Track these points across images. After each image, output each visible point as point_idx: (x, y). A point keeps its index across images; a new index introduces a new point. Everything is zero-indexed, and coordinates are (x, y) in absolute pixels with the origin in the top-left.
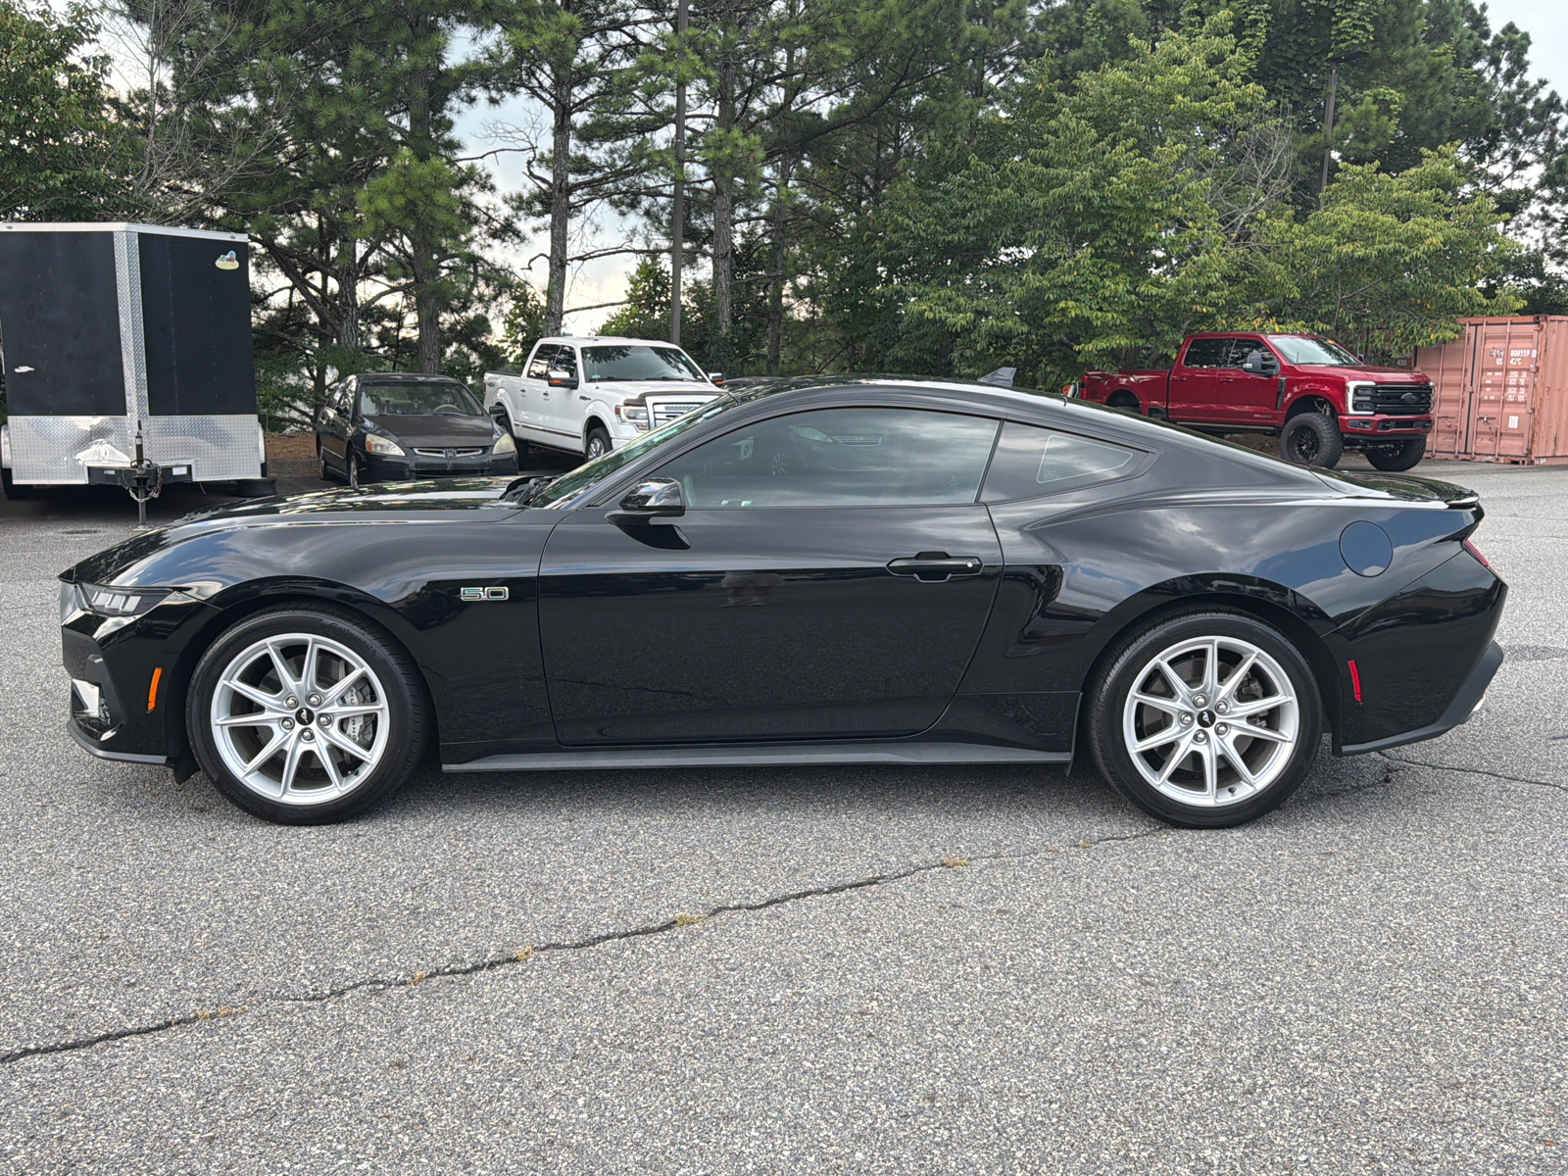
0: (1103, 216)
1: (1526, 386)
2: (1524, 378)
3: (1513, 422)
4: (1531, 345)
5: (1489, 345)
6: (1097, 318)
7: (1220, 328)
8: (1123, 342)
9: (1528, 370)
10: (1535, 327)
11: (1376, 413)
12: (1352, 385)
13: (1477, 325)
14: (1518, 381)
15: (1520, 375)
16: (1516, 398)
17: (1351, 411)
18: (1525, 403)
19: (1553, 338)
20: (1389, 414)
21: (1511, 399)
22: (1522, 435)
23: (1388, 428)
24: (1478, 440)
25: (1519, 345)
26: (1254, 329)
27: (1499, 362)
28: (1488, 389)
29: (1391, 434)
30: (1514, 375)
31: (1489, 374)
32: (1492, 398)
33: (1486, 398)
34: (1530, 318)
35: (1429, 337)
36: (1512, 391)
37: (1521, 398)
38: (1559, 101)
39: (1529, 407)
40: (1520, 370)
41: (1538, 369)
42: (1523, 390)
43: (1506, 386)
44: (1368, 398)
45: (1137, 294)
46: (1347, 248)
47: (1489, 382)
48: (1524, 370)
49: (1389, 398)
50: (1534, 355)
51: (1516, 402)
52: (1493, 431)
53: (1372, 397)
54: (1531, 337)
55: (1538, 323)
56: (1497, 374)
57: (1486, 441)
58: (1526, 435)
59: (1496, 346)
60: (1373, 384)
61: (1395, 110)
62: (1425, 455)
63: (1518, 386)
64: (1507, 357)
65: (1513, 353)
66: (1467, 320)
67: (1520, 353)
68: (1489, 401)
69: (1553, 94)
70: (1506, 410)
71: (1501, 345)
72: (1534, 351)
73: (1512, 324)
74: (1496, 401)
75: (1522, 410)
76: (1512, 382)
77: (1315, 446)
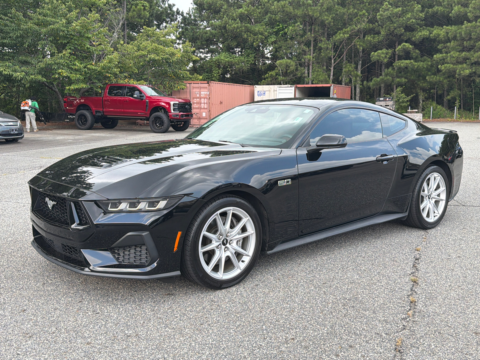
0: (68, 38)
1: (207, 103)
2: (206, 101)
3: (204, 115)
4: (207, 90)
5: (195, 90)
6: (73, 76)
7: (114, 82)
8: (84, 86)
9: (207, 98)
10: (208, 84)
11: (180, 112)
12: (172, 103)
13: (190, 84)
14: (204, 102)
15: (204, 100)
16: (204, 107)
17: (172, 111)
18: (207, 108)
19: (212, 88)
20: (183, 112)
21: (202, 107)
22: (207, 119)
23: (183, 117)
24: (194, 120)
25: (203, 90)
26: (126, 83)
27: (198, 95)
28: (195, 104)
29: (184, 119)
30: (203, 100)
31: (195, 99)
32: (197, 107)
33: (195, 107)
34: (206, 82)
35: (177, 87)
36: (202, 105)
37: (206, 107)
38: (179, 12)
39: (208, 110)
40: (204, 98)
41: (210, 98)
42: (206, 104)
43: (201, 103)
44: (177, 107)
45: (88, 68)
46: (153, 56)
47: (195, 102)
48: (206, 98)
49: (182, 107)
50: (208, 93)
51: (204, 108)
52: (198, 117)
53: (178, 107)
54: (207, 88)
55: (208, 83)
56: (197, 99)
57: (196, 121)
58: (208, 119)
59: (197, 90)
60: (178, 102)
61: (147, 9)
62: (190, 126)
63: (204, 103)
64: (200, 94)
65: (202, 93)
66: (187, 82)
67: (204, 93)
68: (196, 108)
69: (178, 9)
70: (201, 111)
71: (198, 90)
72: (208, 92)
73: (201, 83)
74: (198, 108)
75: (206, 111)
76: (203, 102)
77: (162, 123)
